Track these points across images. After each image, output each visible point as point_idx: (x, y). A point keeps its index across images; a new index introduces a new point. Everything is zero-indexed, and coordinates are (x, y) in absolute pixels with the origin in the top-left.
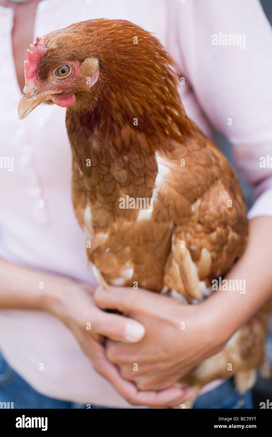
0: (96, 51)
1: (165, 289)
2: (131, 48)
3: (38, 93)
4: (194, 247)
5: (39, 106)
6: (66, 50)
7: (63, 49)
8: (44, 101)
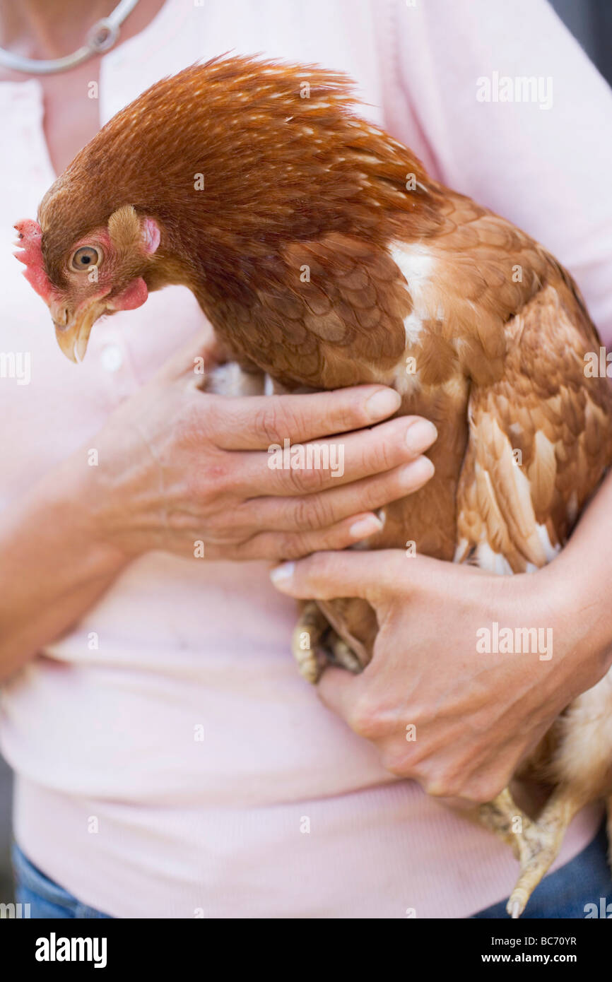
0: (119, 194)
1: (463, 546)
2: (177, 142)
3: (73, 313)
4: (516, 428)
5: (94, 329)
6: (65, 227)
7: (60, 226)
8: (94, 318)
